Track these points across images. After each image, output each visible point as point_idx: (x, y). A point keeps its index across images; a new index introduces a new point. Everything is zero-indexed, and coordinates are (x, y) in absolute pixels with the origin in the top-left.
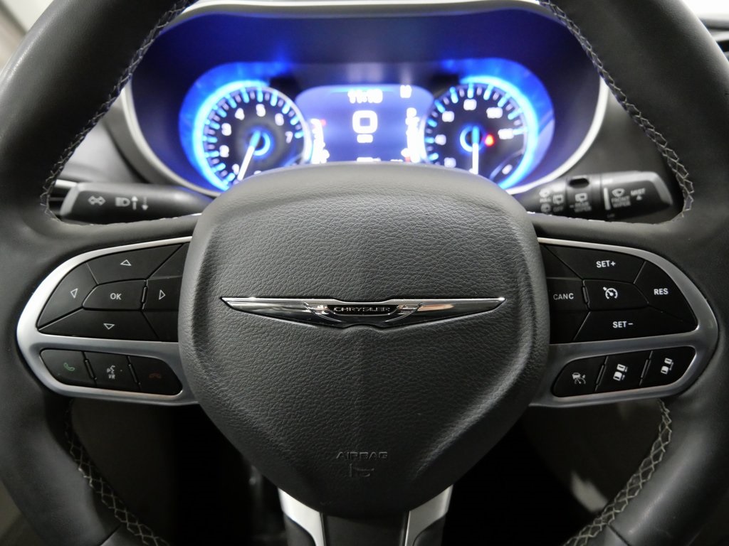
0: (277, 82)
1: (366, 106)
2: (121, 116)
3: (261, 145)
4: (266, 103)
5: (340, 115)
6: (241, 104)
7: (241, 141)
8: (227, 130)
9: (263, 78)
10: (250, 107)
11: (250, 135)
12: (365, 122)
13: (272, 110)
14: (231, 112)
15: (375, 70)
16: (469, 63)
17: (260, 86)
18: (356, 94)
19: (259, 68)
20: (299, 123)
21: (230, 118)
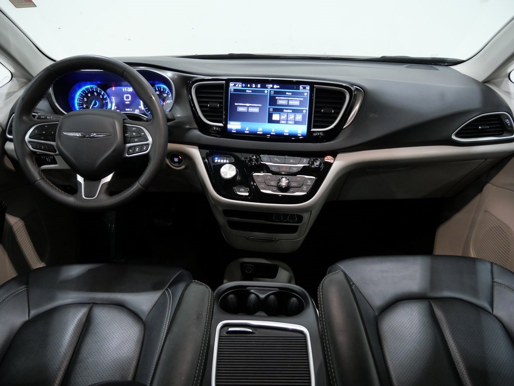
0: (99, 86)
1: (128, 93)
2: (50, 95)
3: (95, 104)
4: (97, 92)
5: (120, 95)
6: (89, 92)
7: (89, 103)
8: (85, 99)
10: (92, 93)
11: (92, 101)
12: (127, 98)
13: (99, 94)
14: (86, 94)
16: (157, 82)
17: (94, 86)
18: (124, 89)
19: (94, 82)
20: (106, 98)
21: (86, 96)
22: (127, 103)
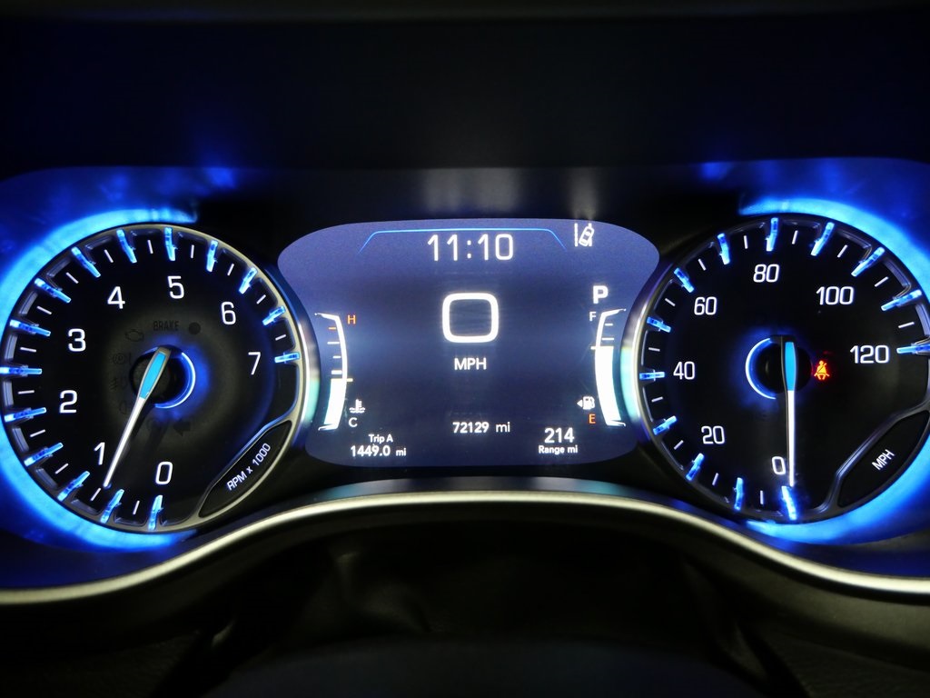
1: (475, 273)
3: (174, 379)
4: (190, 268)
6: (117, 272)
7: (112, 370)
8: (80, 340)
9: (178, 204)
10: (145, 276)
12: (471, 318)
13: (213, 288)
14: (90, 293)
15: (499, 184)
17: (170, 220)
18: (442, 241)
22: (463, 364)
